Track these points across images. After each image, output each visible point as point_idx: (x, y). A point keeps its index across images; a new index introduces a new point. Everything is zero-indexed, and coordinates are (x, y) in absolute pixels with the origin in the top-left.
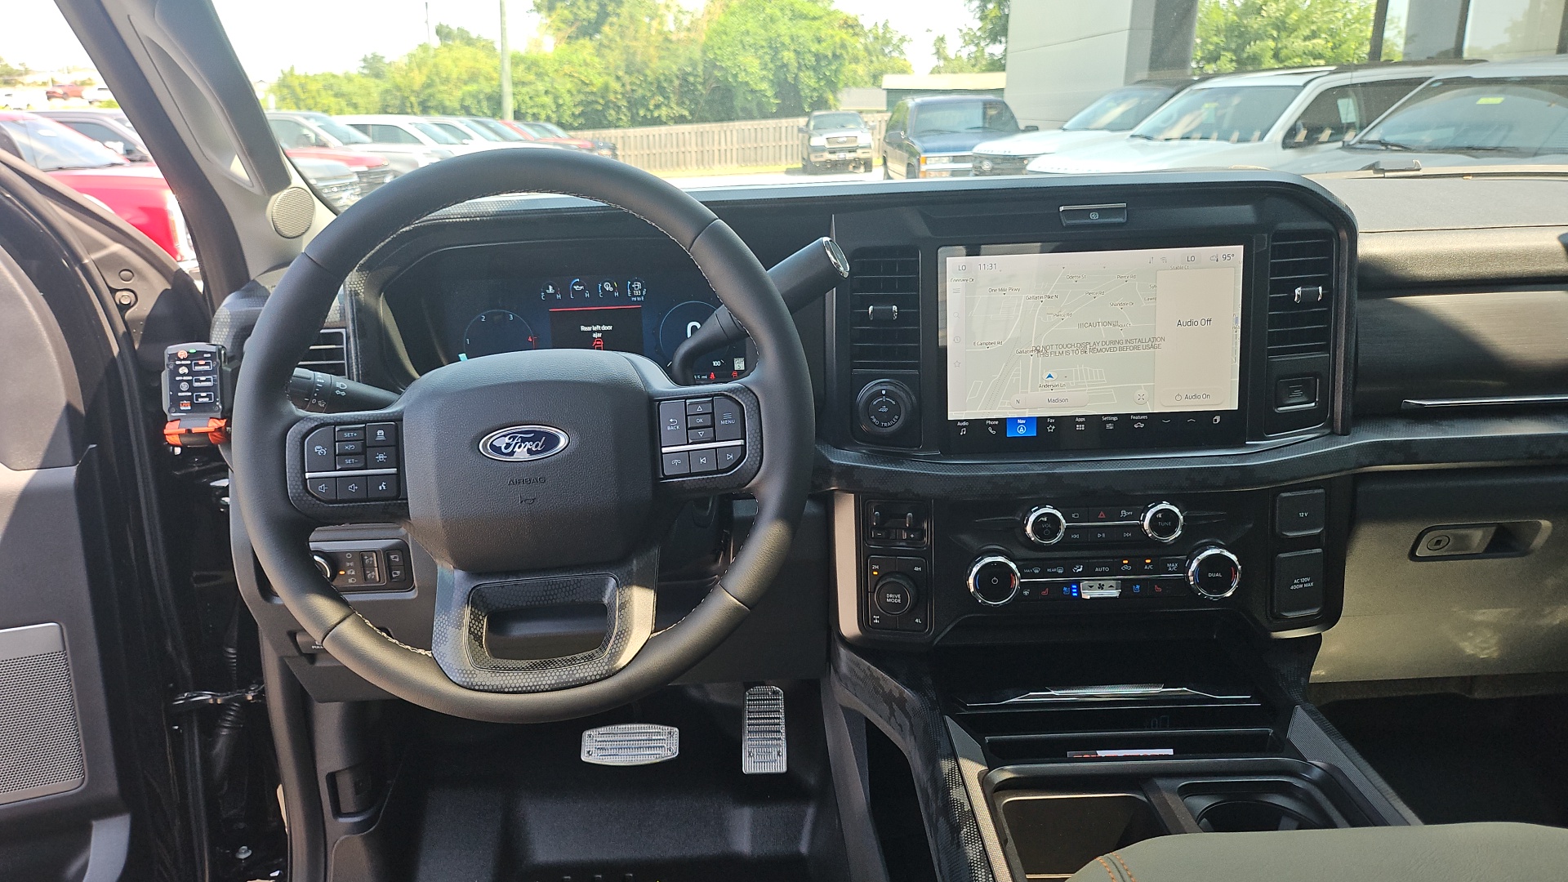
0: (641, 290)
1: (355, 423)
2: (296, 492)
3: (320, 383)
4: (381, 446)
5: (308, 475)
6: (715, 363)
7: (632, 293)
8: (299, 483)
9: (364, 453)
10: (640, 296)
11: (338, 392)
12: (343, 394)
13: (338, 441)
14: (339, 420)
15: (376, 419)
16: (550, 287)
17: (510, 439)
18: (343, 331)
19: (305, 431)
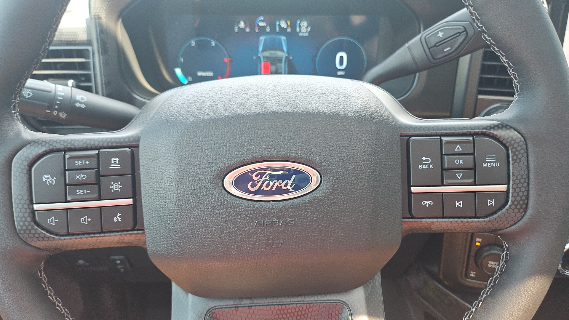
1: (86, 149)
2: (24, 225)
3: (61, 96)
4: (115, 175)
5: (36, 207)
8: (26, 215)
9: (98, 183)
11: (78, 105)
12: (83, 106)
13: (68, 170)
14: (69, 146)
15: (110, 145)
16: (242, 23)
17: (257, 176)
18: (89, 48)
19: (31, 157)
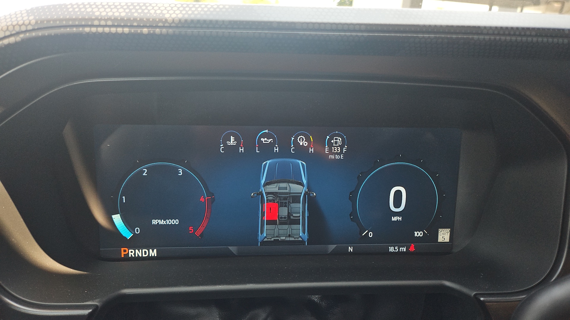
0: (342, 147)
6: (418, 234)
7: (330, 150)
10: (339, 154)
16: (232, 138)
